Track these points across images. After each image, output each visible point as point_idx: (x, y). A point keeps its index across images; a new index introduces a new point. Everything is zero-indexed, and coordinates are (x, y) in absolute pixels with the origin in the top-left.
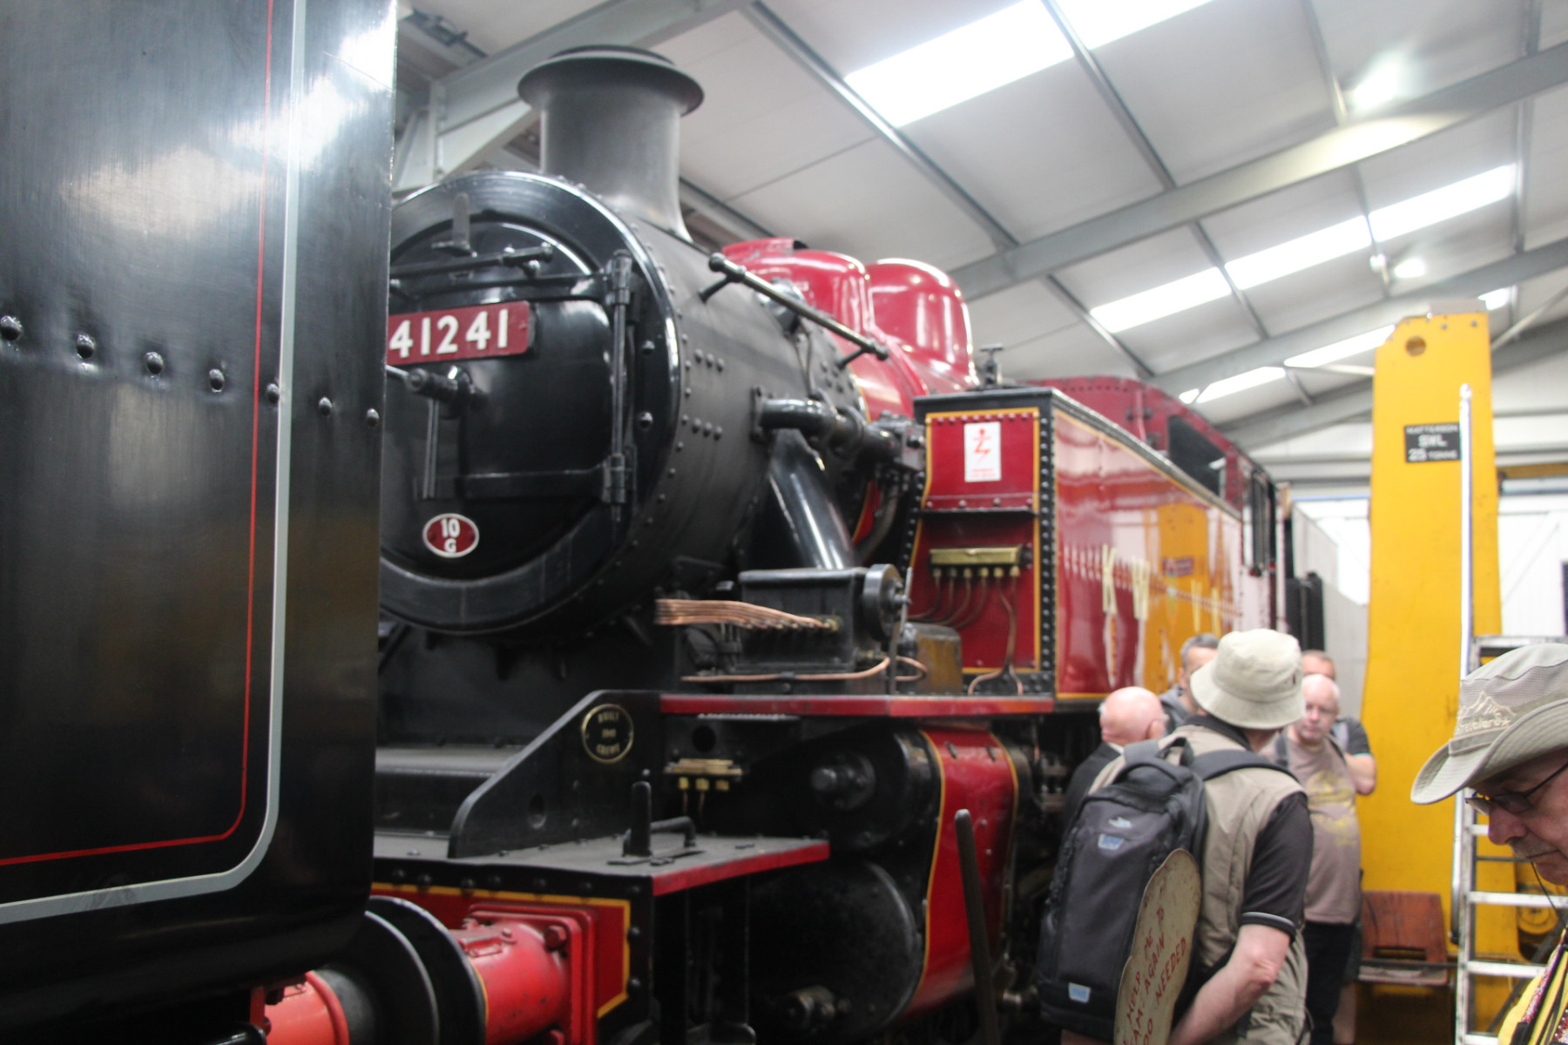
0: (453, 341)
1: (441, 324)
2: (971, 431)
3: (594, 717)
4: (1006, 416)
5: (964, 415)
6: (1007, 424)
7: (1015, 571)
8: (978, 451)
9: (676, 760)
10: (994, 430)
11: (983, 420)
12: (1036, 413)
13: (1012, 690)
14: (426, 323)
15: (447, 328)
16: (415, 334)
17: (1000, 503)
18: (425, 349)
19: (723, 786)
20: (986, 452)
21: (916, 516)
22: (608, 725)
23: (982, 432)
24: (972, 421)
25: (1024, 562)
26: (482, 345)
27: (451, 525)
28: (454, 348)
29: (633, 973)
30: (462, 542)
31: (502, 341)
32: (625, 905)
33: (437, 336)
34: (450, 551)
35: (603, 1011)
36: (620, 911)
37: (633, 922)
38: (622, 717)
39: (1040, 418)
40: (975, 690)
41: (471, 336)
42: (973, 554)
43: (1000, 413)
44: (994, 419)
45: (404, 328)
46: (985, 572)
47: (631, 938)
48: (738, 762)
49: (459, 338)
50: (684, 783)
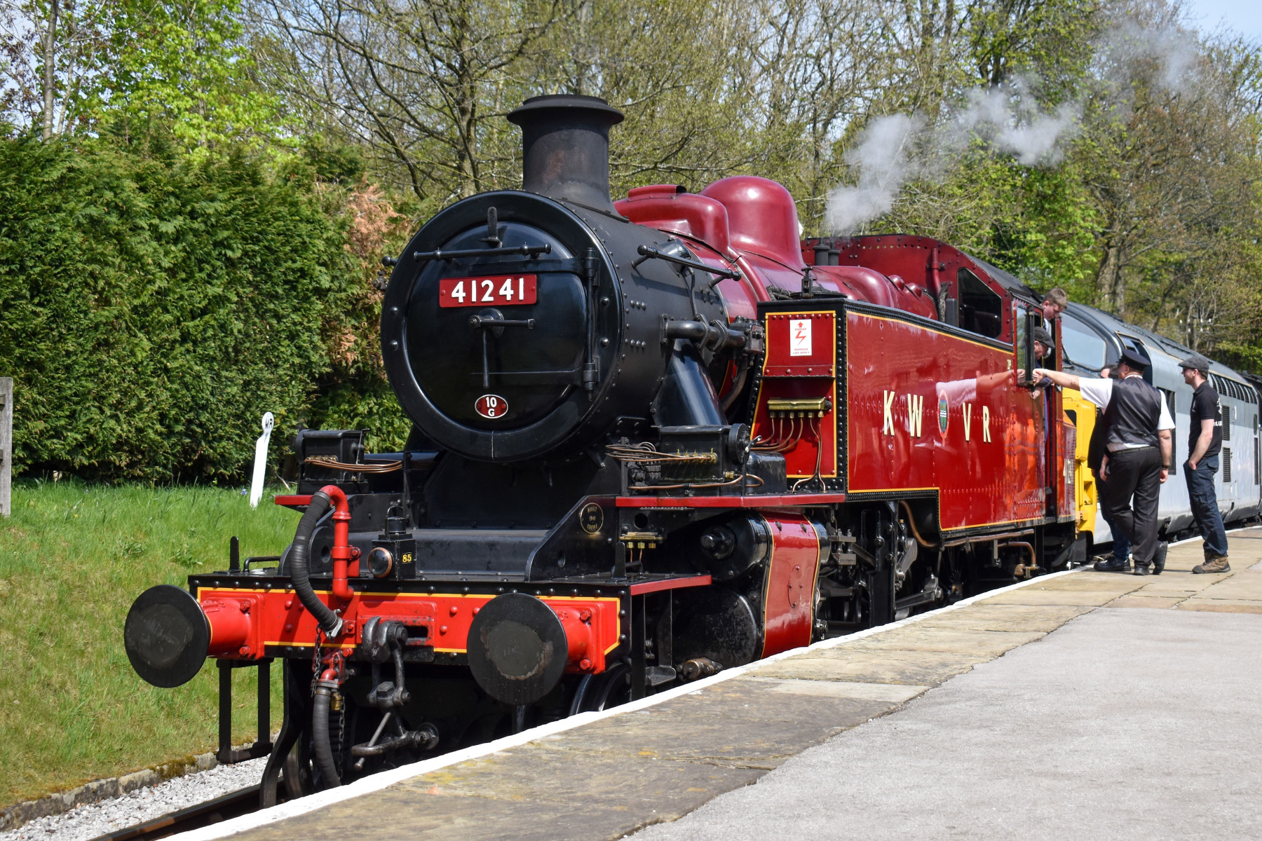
0: (490, 295)
1: (483, 284)
2: (794, 324)
3: (586, 510)
4: (816, 315)
5: (790, 314)
6: (815, 321)
7: (821, 414)
8: (797, 337)
9: (625, 532)
10: (808, 323)
11: (802, 317)
12: (834, 313)
13: (819, 489)
14: (474, 283)
15: (487, 286)
16: (467, 289)
17: (811, 372)
18: (474, 299)
19: (653, 546)
20: (804, 337)
21: (759, 379)
22: (593, 514)
23: (801, 325)
24: (795, 318)
25: (827, 410)
26: (509, 298)
27: (492, 401)
28: (492, 299)
29: (622, 632)
30: (498, 410)
31: (521, 297)
32: (617, 600)
33: (481, 291)
34: (491, 415)
35: (606, 652)
36: (615, 602)
37: (622, 608)
38: (598, 509)
39: (837, 317)
40: (796, 488)
41: (502, 292)
42: (796, 404)
43: (813, 313)
44: (809, 317)
45: (460, 285)
46: (802, 415)
47: (621, 616)
48: (660, 533)
49: (495, 293)
50: (631, 545)
